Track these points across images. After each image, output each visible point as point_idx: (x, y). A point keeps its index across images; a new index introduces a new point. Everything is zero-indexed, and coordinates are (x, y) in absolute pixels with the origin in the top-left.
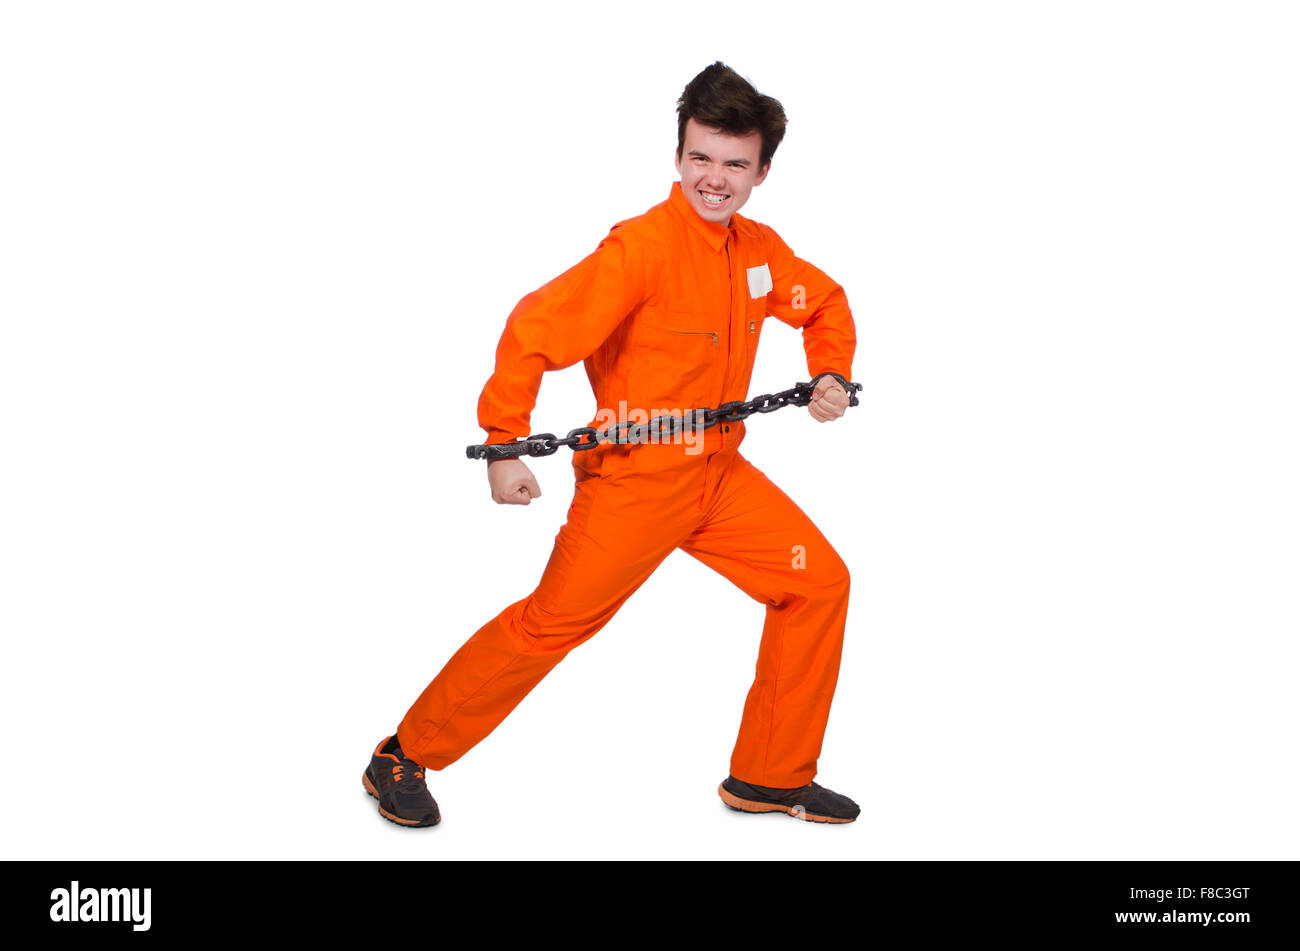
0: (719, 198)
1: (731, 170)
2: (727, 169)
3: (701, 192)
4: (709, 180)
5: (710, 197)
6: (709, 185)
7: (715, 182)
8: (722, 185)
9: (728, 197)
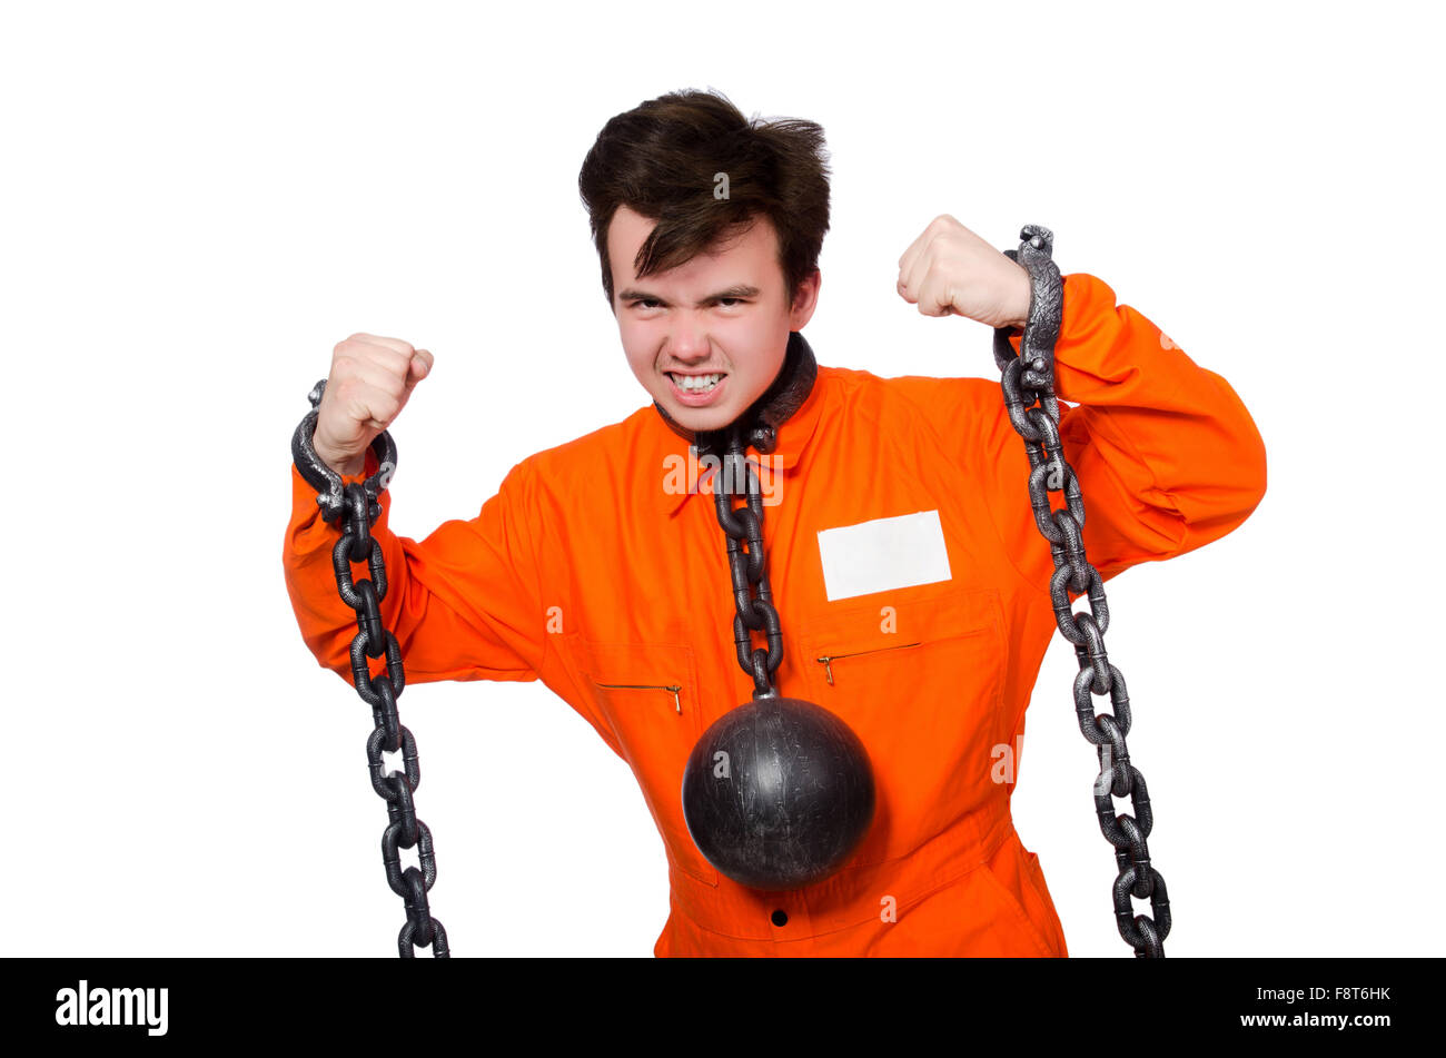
0: (707, 380)
1: (717, 314)
2: (709, 313)
3: (669, 374)
4: (673, 347)
5: (688, 382)
6: (675, 358)
7: (685, 349)
8: (703, 354)
9: (723, 375)
